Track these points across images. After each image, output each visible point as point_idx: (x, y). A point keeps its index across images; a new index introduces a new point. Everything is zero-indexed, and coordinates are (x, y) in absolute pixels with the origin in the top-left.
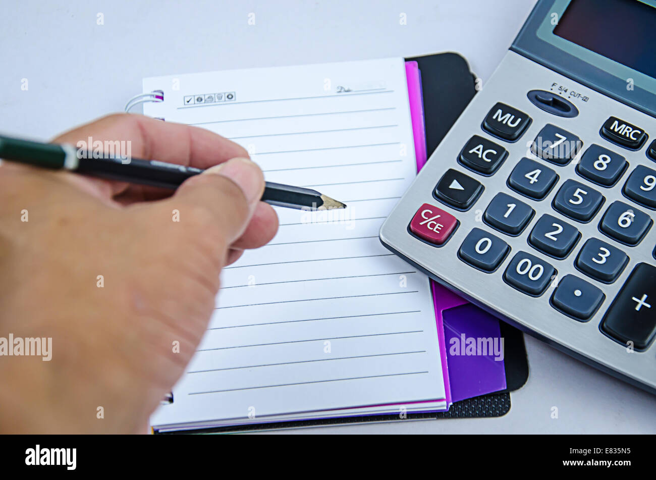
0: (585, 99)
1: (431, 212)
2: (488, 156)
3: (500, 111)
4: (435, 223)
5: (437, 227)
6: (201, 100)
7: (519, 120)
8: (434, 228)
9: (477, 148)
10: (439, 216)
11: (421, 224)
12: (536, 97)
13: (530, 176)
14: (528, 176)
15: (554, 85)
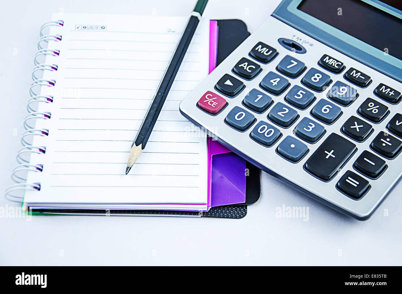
0: (311, 45)
1: (212, 96)
2: (250, 69)
3: (260, 46)
4: (213, 102)
5: (214, 104)
6: (86, 28)
7: (271, 51)
8: (212, 104)
9: (244, 64)
10: (216, 98)
11: (205, 101)
12: (283, 42)
13: (274, 81)
14: (272, 81)
15: (294, 36)
